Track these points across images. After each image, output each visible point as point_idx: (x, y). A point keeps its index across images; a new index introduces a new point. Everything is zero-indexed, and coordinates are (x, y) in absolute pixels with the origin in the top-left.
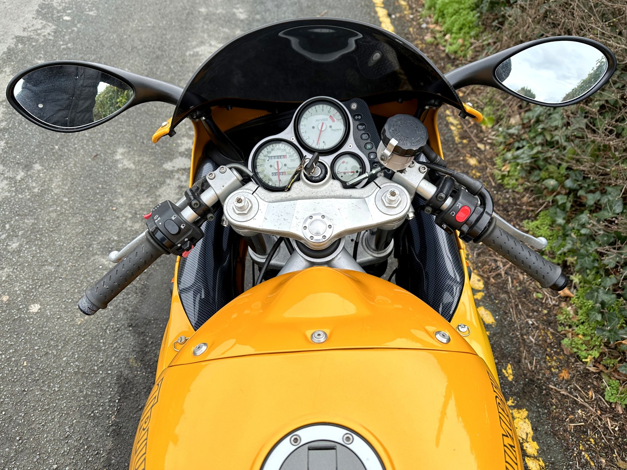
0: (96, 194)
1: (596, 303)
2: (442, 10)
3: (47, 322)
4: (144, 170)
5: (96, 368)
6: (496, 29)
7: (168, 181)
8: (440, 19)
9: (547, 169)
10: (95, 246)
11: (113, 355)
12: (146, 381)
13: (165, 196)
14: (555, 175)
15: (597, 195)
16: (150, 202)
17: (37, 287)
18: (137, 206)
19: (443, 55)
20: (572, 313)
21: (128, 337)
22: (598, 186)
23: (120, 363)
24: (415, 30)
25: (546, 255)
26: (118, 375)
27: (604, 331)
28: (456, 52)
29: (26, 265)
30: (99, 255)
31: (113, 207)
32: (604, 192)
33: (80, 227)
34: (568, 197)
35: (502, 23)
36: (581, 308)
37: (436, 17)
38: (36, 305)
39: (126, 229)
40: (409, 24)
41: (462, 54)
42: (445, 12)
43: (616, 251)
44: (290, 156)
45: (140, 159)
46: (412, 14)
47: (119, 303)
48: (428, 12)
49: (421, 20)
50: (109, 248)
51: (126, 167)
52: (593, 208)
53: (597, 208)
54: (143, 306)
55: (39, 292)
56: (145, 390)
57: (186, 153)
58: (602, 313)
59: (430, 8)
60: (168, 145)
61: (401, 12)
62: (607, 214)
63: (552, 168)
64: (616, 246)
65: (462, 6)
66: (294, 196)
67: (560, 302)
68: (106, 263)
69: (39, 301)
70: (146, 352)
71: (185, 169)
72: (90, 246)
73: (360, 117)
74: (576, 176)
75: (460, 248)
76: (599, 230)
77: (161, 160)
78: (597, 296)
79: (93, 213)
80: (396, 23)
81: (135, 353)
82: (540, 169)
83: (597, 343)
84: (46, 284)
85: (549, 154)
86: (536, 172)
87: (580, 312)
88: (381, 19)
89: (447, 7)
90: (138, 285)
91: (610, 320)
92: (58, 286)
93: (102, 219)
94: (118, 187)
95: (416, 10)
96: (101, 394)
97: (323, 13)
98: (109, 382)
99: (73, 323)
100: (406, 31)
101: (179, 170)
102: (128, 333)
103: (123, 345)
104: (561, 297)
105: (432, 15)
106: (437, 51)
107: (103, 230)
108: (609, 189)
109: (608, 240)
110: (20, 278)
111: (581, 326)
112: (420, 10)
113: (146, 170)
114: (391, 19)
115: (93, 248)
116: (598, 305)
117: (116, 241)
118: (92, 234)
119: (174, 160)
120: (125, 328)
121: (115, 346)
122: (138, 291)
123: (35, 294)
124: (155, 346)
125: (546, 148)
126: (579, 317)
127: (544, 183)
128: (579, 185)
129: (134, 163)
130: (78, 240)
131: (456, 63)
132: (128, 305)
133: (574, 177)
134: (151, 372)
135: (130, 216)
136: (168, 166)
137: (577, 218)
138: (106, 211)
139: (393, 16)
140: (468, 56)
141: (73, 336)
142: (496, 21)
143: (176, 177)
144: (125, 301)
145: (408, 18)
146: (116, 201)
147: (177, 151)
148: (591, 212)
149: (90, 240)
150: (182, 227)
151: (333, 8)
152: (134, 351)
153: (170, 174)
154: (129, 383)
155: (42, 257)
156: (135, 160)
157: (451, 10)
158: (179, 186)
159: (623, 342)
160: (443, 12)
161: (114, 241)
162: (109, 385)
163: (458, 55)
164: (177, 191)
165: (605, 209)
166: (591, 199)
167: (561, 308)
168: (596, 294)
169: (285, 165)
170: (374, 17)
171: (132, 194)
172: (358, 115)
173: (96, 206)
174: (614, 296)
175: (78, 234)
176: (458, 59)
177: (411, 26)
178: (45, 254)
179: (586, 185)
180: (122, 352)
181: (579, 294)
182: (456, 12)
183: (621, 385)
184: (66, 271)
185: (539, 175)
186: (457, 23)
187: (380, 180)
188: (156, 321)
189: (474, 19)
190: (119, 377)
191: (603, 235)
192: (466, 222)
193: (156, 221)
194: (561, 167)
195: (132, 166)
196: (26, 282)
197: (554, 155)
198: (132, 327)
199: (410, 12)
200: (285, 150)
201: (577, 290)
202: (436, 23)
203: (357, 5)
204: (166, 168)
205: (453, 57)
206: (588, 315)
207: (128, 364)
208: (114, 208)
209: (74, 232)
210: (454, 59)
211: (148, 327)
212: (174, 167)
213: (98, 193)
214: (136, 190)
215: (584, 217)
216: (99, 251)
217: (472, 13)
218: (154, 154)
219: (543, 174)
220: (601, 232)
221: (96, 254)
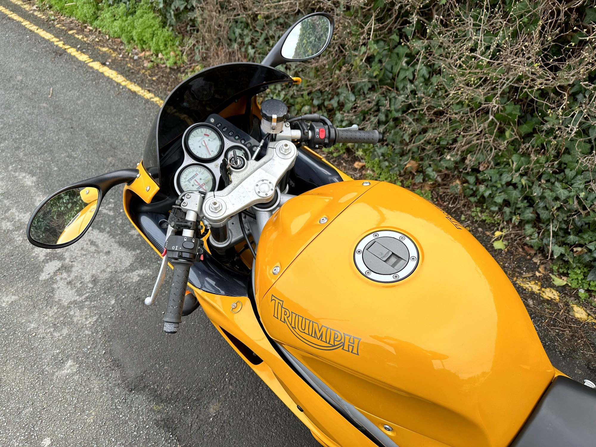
0: (7, 337)
1: (379, 157)
2: (140, 38)
3: (66, 441)
4: (27, 293)
5: (135, 433)
6: (192, 31)
7: (55, 286)
8: (144, 46)
9: (297, 102)
10: (47, 369)
11: (138, 416)
12: (177, 409)
13: (64, 297)
14: (305, 103)
15: (336, 99)
16: (57, 309)
17: (33, 429)
18: (50, 319)
19: (168, 70)
20: (371, 173)
21: (137, 398)
22: (332, 93)
23: (149, 416)
24: (132, 64)
25: (334, 152)
26: (155, 423)
27: (394, 169)
28: (175, 63)
29: (5, 424)
30: (57, 371)
31: (31, 335)
32: (338, 94)
33: (20, 367)
34: (322, 110)
35: (193, 26)
36: (374, 167)
37: (139, 46)
38: (45, 440)
39: (59, 340)
40: (125, 62)
41: (181, 61)
42: (144, 39)
43: (368, 122)
44: (199, 172)
45: (16, 288)
46: (120, 54)
47: (107, 385)
48: (130, 46)
49: (130, 54)
50: (60, 361)
51: (10, 302)
52: (339, 108)
53: (341, 106)
54: (127, 372)
55: (37, 431)
56: (183, 414)
57: (48, 258)
58: (386, 160)
59: (129, 42)
60: (28, 263)
61: (109, 57)
62: (349, 105)
63: (299, 100)
64: (367, 119)
65: (154, 28)
66: (237, 183)
67: (361, 172)
68: (68, 372)
69: (45, 435)
70: (160, 394)
71: (59, 269)
72: (43, 371)
73: (220, 125)
74: (316, 95)
75: (321, 159)
76: (352, 116)
77: (34, 276)
78: (377, 154)
79: (19, 350)
80: (114, 66)
81: (152, 401)
82: (293, 105)
83: (395, 178)
84: (37, 422)
85: (291, 93)
86: (293, 108)
87: (375, 169)
88: (101, 70)
89: (143, 34)
90: (108, 365)
91: (393, 161)
92: (48, 414)
93: (32, 349)
94: (20, 319)
95: (120, 49)
96: (155, 443)
97: (51, 92)
98: (153, 432)
99: (87, 425)
100: (126, 69)
101: (55, 273)
102: (134, 396)
103: (139, 405)
104: (359, 169)
105: (135, 46)
106: (162, 70)
107: (41, 354)
108: (340, 90)
109: (360, 119)
110: (10, 436)
111: (381, 176)
112: (122, 47)
113: (29, 292)
114: (108, 66)
115: (46, 371)
116: (381, 158)
117: (60, 353)
118: (35, 364)
119: (44, 270)
120: (129, 395)
121: (134, 410)
122: (112, 368)
123: (35, 434)
124: (162, 386)
125: (287, 90)
126: (377, 172)
127: (302, 111)
128: (322, 99)
129: (13, 295)
130: (29, 376)
131: (182, 71)
132: (115, 381)
133: (316, 97)
134: (175, 402)
135: (52, 330)
136: (44, 276)
137: (335, 119)
138: (29, 341)
139: (108, 63)
140: (186, 61)
141: (97, 432)
142: (189, 26)
143: (58, 278)
144: (110, 380)
145: (119, 59)
146: (29, 329)
147: (40, 262)
148: (340, 110)
149: (38, 368)
150: (194, 241)
151: (55, 83)
152: (150, 402)
153: (51, 280)
154: (168, 421)
155: (12, 409)
156: (12, 292)
157: (148, 35)
158: (67, 283)
159: (407, 166)
160: (142, 39)
161: (58, 354)
162: (155, 433)
163: (178, 65)
164: (69, 287)
165: (346, 103)
166: (334, 103)
167: (365, 175)
168: (375, 153)
169: (201, 179)
170: (93, 72)
171: (36, 315)
172: (218, 124)
173: (16, 344)
174: (385, 147)
175: (23, 373)
176: (180, 67)
177: (127, 63)
178: (13, 406)
179: (326, 97)
180: (142, 409)
181: (367, 160)
182: (153, 35)
183: (421, 190)
184: (42, 402)
185: (295, 109)
186: (160, 42)
187: (271, 144)
188: (146, 373)
189: (170, 33)
190: (157, 423)
191: (356, 118)
192: (325, 137)
193: (176, 249)
194: (304, 96)
195: (14, 298)
196: (18, 434)
197: (295, 91)
198: (134, 390)
199: (116, 53)
200: (194, 171)
201: (365, 159)
202: (143, 50)
203: (72, 71)
204: (43, 279)
205: (176, 68)
206: (380, 167)
207: (154, 411)
208: (34, 334)
209: (18, 374)
210: (177, 68)
211: (144, 380)
212: (49, 274)
213: (8, 335)
214: (37, 310)
215: (339, 116)
216: (55, 369)
217: (165, 30)
218: (23, 277)
219: (297, 107)
220: (354, 117)
221: (54, 373)
